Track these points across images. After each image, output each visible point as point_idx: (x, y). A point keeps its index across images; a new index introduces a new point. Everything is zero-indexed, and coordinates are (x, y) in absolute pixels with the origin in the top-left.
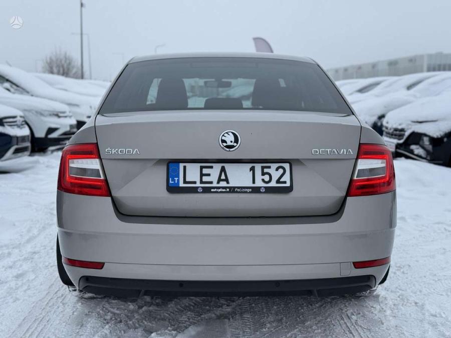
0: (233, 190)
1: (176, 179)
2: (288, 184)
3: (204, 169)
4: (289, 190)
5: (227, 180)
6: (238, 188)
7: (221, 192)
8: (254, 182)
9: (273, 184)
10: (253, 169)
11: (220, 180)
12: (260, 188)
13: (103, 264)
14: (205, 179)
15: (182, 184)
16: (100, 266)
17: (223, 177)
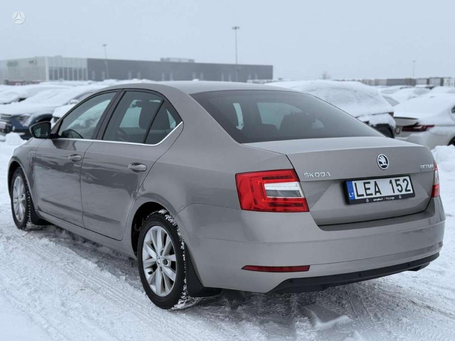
0: (384, 199)
1: (352, 193)
2: (412, 192)
3: (366, 185)
4: (413, 195)
5: (379, 192)
6: (387, 197)
7: (379, 201)
8: (394, 192)
9: (404, 192)
10: (391, 182)
11: (376, 192)
12: (398, 195)
13: (309, 266)
14: (368, 192)
15: (357, 198)
16: (306, 268)
17: (377, 190)
